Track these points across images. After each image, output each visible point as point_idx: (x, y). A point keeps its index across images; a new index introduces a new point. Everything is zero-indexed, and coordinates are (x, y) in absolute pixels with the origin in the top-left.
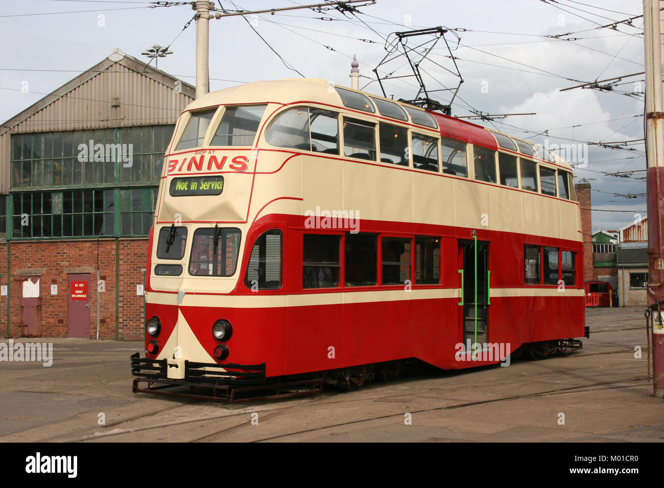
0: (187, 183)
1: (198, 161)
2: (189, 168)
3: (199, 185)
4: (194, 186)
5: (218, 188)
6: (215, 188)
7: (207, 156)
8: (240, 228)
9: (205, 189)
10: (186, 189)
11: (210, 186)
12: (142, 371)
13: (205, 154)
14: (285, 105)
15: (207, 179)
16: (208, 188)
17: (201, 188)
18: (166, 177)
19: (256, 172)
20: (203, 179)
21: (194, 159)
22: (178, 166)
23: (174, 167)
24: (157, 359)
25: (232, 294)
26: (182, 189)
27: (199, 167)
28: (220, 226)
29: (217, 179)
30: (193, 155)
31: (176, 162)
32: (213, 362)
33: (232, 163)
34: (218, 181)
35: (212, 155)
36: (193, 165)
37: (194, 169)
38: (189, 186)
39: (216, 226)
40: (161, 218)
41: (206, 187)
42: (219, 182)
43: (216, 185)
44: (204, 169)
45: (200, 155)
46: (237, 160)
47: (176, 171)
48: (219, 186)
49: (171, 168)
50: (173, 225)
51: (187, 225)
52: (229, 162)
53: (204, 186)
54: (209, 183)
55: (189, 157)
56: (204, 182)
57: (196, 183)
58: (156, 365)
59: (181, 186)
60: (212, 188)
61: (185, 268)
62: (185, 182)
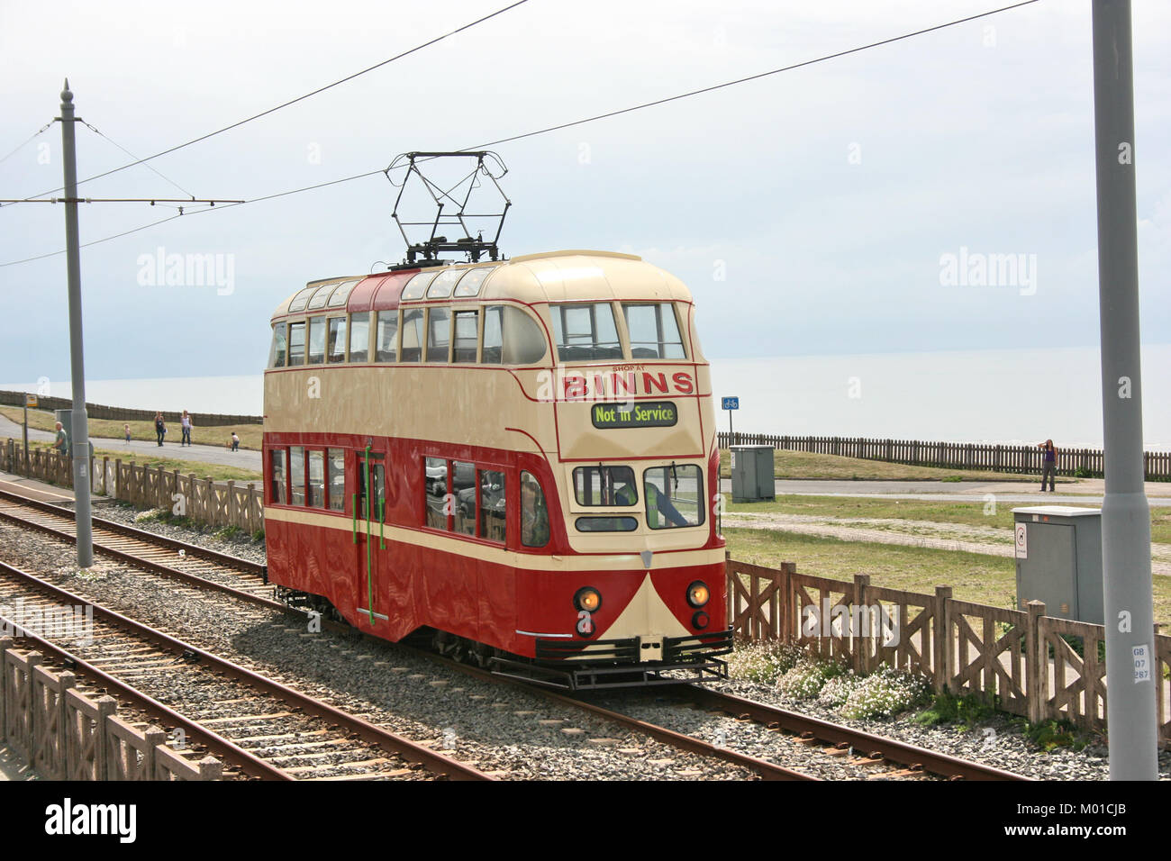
0: (612, 412)
3: (632, 413)
4: (625, 415)
5: (669, 417)
6: (660, 418)
8: (698, 464)
9: (644, 419)
10: (614, 420)
11: (652, 415)
15: (646, 405)
16: (648, 418)
17: (638, 419)
19: (700, 394)
20: (638, 407)
24: (600, 639)
25: (705, 547)
26: (607, 420)
28: (677, 462)
29: (660, 407)
32: (688, 634)
34: (662, 409)
38: (617, 415)
39: (672, 463)
40: (566, 455)
41: (645, 417)
42: (664, 411)
43: (659, 414)
48: (665, 416)
50: (600, 463)
51: (632, 464)
53: (642, 415)
54: (649, 412)
56: (640, 411)
57: (627, 411)
58: (611, 647)
59: (605, 416)
60: (656, 418)
61: (642, 521)
62: (610, 411)
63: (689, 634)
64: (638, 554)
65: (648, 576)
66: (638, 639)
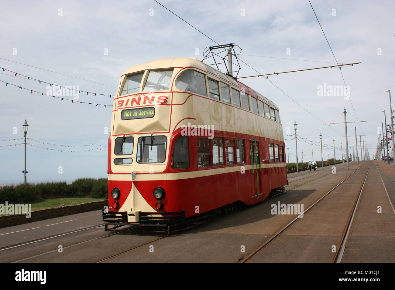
0: (131, 112)
1: (137, 100)
2: (132, 104)
3: (139, 113)
4: (135, 114)
5: (151, 114)
6: (149, 114)
7: (143, 97)
8: (166, 135)
9: (142, 115)
10: (131, 116)
11: (146, 113)
12: (107, 219)
13: (141, 96)
14: (184, 68)
15: (144, 109)
16: (144, 114)
17: (140, 115)
18: (116, 110)
19: (173, 104)
20: (141, 110)
21: (134, 99)
22: (124, 103)
23: (122, 104)
24: (119, 212)
25: (165, 172)
26: (128, 116)
27: (138, 103)
28: (154, 135)
30: (133, 97)
31: (123, 101)
32: (153, 211)
33: (159, 100)
34: (150, 110)
35: (145, 96)
36: (134, 102)
37: (135, 105)
38: (132, 114)
39: (152, 135)
40: (115, 133)
41: (143, 114)
44: (142, 104)
45: (138, 97)
46: (161, 98)
47: (124, 106)
48: (151, 113)
49: (120, 105)
50: (124, 136)
51: (133, 136)
52: (156, 99)
53: (142, 114)
54: (145, 112)
55: (131, 98)
56: (141, 111)
57: (137, 112)
58: (120, 215)
59: (127, 115)
60: (147, 114)
61: (134, 159)
62: (130, 112)
63: (155, 212)
64: (130, 174)
65: (133, 184)
66: (126, 213)
